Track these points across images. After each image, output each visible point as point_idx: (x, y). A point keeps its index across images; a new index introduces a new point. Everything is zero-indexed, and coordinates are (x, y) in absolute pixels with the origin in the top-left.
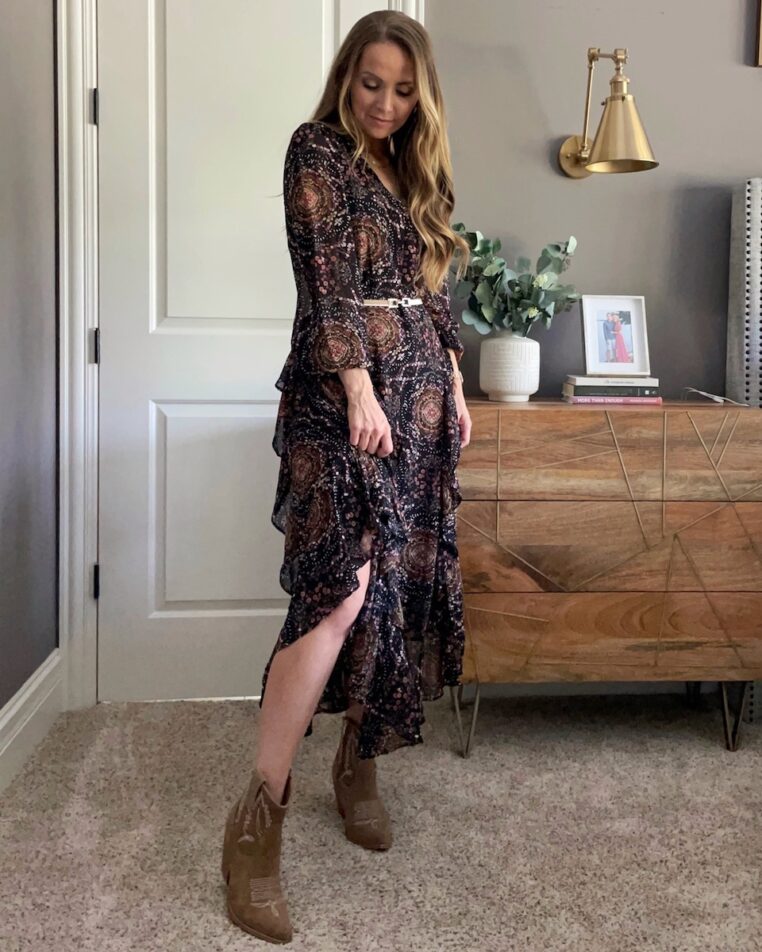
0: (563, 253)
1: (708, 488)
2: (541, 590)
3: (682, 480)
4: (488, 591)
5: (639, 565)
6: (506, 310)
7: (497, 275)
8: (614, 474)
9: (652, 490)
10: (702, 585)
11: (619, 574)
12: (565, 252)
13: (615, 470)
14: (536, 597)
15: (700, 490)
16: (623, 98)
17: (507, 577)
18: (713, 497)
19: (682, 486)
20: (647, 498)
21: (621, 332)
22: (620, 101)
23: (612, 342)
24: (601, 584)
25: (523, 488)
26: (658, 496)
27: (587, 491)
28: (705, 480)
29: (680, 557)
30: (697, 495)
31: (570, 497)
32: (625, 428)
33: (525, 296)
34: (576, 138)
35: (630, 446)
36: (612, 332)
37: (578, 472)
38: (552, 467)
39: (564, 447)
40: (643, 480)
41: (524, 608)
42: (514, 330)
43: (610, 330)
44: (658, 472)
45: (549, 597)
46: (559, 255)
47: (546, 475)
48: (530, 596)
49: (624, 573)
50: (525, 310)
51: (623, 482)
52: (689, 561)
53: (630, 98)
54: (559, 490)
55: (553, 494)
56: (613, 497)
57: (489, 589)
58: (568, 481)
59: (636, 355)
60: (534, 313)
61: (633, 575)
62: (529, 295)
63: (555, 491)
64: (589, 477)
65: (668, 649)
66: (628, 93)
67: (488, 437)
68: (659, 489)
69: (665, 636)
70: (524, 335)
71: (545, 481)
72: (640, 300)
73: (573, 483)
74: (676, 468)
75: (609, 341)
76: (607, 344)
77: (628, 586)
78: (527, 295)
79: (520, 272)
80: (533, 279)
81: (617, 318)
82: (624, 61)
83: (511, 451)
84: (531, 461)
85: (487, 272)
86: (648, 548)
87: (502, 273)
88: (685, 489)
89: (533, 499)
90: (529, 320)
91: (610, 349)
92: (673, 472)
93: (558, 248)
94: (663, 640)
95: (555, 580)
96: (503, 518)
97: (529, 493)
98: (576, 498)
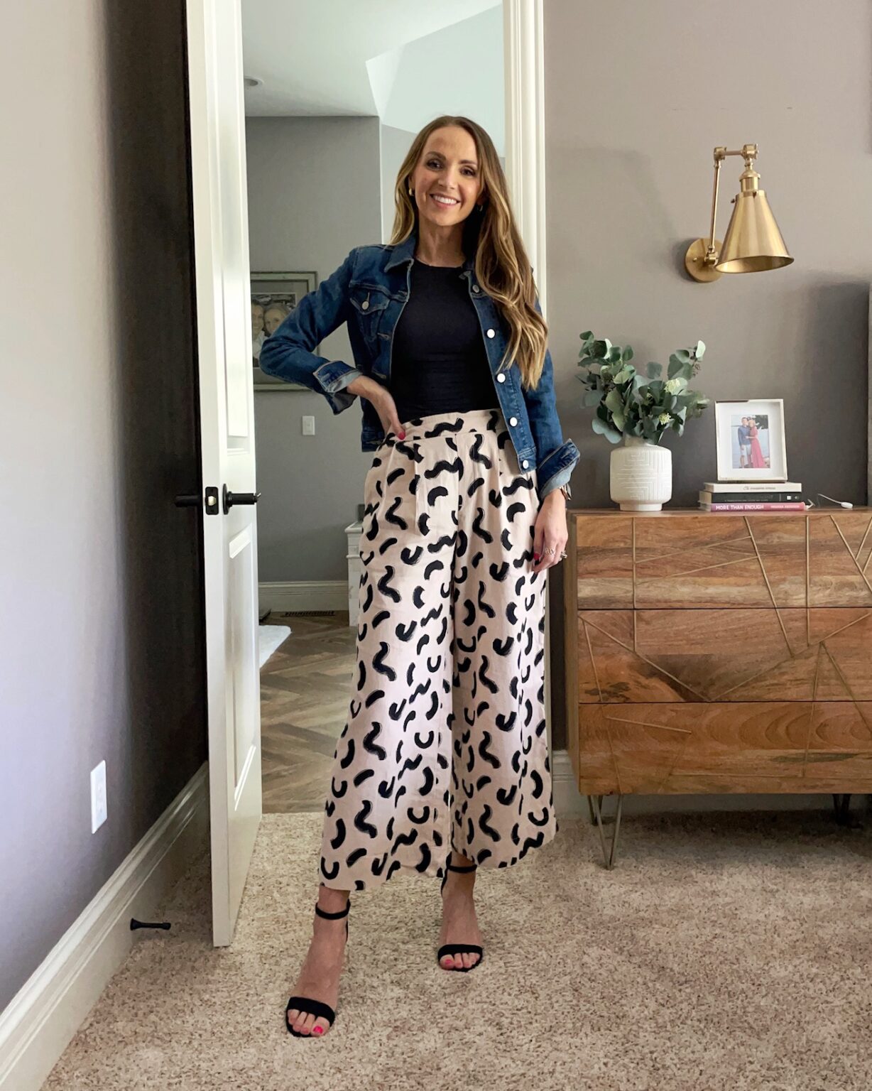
0: (691, 358)
1: (854, 594)
2: (682, 700)
3: (826, 586)
4: (627, 701)
5: (783, 674)
6: (637, 418)
7: (627, 383)
8: (754, 581)
9: (795, 597)
10: (850, 693)
11: (763, 683)
12: (694, 357)
13: (756, 577)
14: (676, 707)
15: (845, 596)
16: (755, 194)
17: (645, 687)
18: (861, 603)
19: (828, 592)
20: (789, 605)
21: (757, 437)
22: (751, 198)
23: (747, 447)
24: (745, 693)
25: (660, 597)
26: (802, 602)
27: (727, 600)
28: (852, 586)
29: (826, 665)
30: (843, 602)
31: (709, 605)
32: (764, 534)
33: (657, 402)
34: (702, 240)
35: (771, 552)
36: (747, 437)
37: (715, 580)
38: (689, 575)
39: (701, 554)
40: (785, 586)
41: (663, 719)
42: (645, 438)
43: (745, 435)
44: (800, 579)
45: (691, 707)
46: (687, 360)
47: (683, 584)
48: (669, 706)
49: (767, 683)
50: (656, 416)
51: (765, 588)
52: (837, 670)
53: (761, 193)
54: (696, 598)
55: (691, 602)
56: (754, 604)
57: (627, 698)
58: (707, 588)
59: (772, 460)
60: (666, 419)
61: (777, 684)
62: (661, 401)
63: (693, 599)
64: (728, 584)
65: (816, 760)
66: (759, 188)
67: (622, 545)
68: (803, 596)
69: (812, 746)
70: (656, 443)
71: (684, 590)
72: (779, 403)
73: (711, 591)
74: (820, 574)
75: (744, 447)
76: (743, 449)
77: (772, 696)
78: (658, 401)
79: (650, 378)
80: (665, 386)
81: (753, 423)
82: (754, 156)
83: (647, 558)
84: (668, 568)
85: (617, 380)
86: (793, 657)
87: (633, 380)
88: (830, 595)
89: (670, 608)
90: (661, 427)
91: (745, 453)
92: (817, 579)
93: (686, 353)
94: (810, 751)
95: (696, 690)
96: (640, 628)
97: (666, 602)
98: (715, 606)
